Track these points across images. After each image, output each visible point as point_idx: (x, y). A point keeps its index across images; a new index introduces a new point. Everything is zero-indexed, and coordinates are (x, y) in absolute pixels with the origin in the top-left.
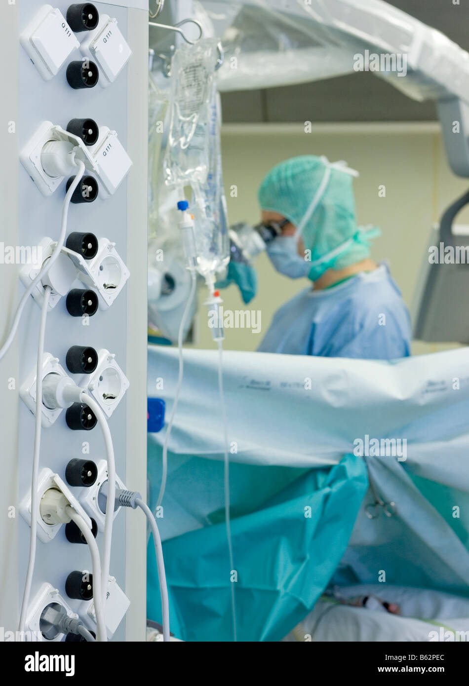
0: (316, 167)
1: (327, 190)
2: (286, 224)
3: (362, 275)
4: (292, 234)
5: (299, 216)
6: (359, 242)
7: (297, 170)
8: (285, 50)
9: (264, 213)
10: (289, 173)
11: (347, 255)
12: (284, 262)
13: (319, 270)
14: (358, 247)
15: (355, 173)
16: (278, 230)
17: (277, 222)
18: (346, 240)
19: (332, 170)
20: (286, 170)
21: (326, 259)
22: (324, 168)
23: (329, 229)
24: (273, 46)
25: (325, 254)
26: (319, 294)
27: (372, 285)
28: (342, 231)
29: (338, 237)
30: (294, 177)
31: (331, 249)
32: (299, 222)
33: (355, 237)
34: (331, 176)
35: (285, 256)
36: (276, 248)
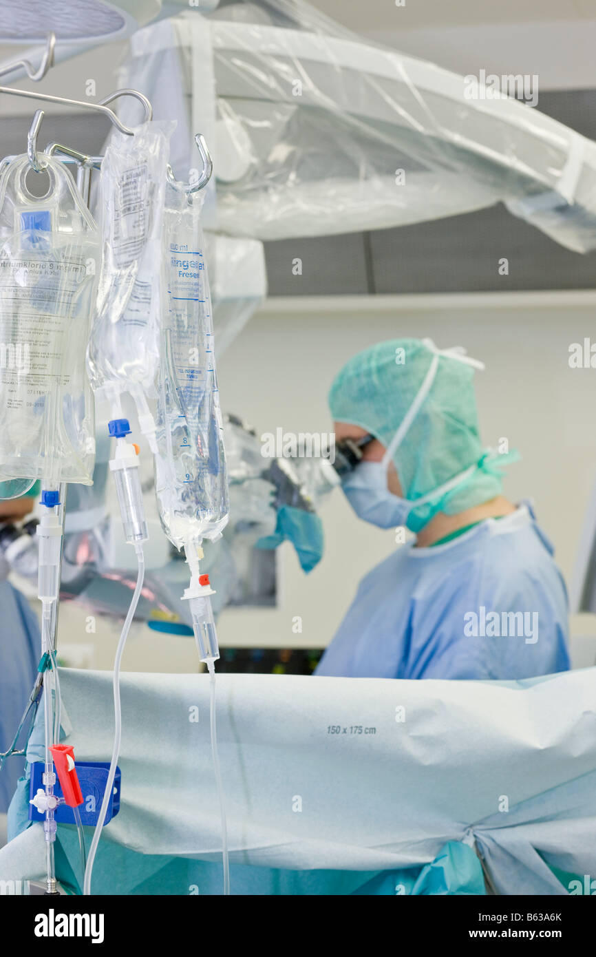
0: (416, 355)
1: (432, 391)
2: (369, 443)
3: (491, 522)
4: (379, 460)
5: (389, 430)
6: (485, 472)
7: (385, 360)
8: (366, 178)
9: (337, 426)
10: (374, 364)
11: (468, 491)
12: (368, 503)
13: (423, 514)
14: (484, 479)
15: (480, 365)
16: (359, 454)
17: (354, 440)
18: (465, 468)
19: (442, 358)
20: (369, 360)
21: (433, 498)
22: (431, 356)
23: (437, 450)
24: (350, 171)
25: (431, 490)
26: (424, 552)
27: (504, 537)
28: (457, 453)
29: (453, 464)
30: (381, 370)
31: (440, 481)
32: (389, 441)
33: (480, 464)
34: (440, 368)
35: (368, 492)
36: (357, 482)
